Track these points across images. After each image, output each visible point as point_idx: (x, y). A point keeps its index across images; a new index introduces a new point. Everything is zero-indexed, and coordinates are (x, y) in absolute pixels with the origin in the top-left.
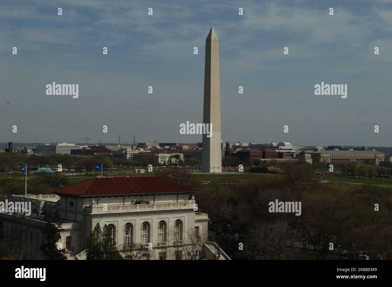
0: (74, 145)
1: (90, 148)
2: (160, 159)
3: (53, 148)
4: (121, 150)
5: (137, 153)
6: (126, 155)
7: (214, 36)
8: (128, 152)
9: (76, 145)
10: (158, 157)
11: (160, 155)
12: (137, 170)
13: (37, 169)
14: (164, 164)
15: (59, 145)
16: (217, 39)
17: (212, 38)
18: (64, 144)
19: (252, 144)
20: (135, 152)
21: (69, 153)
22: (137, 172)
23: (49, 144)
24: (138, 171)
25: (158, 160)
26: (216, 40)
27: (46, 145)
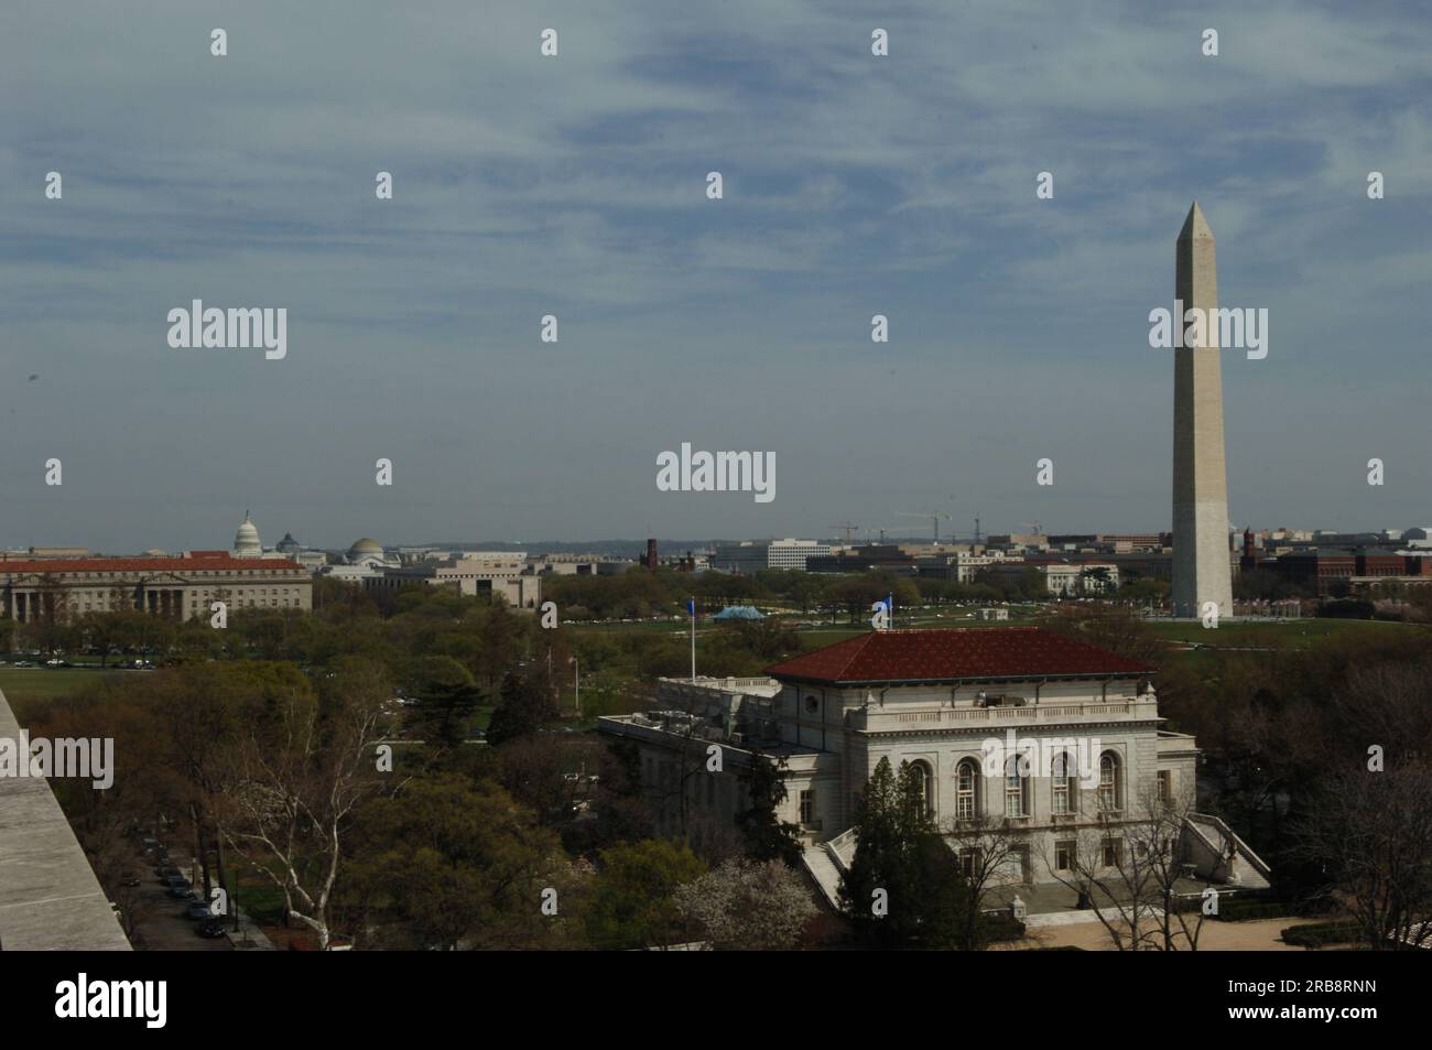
0: (814, 544)
1: (856, 553)
2: (1049, 580)
3: (760, 552)
4: (943, 556)
5: (985, 563)
6: (957, 571)
7: (1200, 229)
8: (960, 563)
9: (820, 542)
10: (1044, 576)
11: (1050, 569)
12: (986, 611)
13: (720, 609)
14: (1063, 595)
15: (776, 544)
16: (1210, 235)
17: (1196, 234)
18: (789, 542)
19: (1323, 533)
20: (978, 563)
21: (801, 565)
22: (986, 618)
23: (750, 544)
24: (991, 615)
25: (1045, 583)
26: (1206, 241)
27: (743, 544)
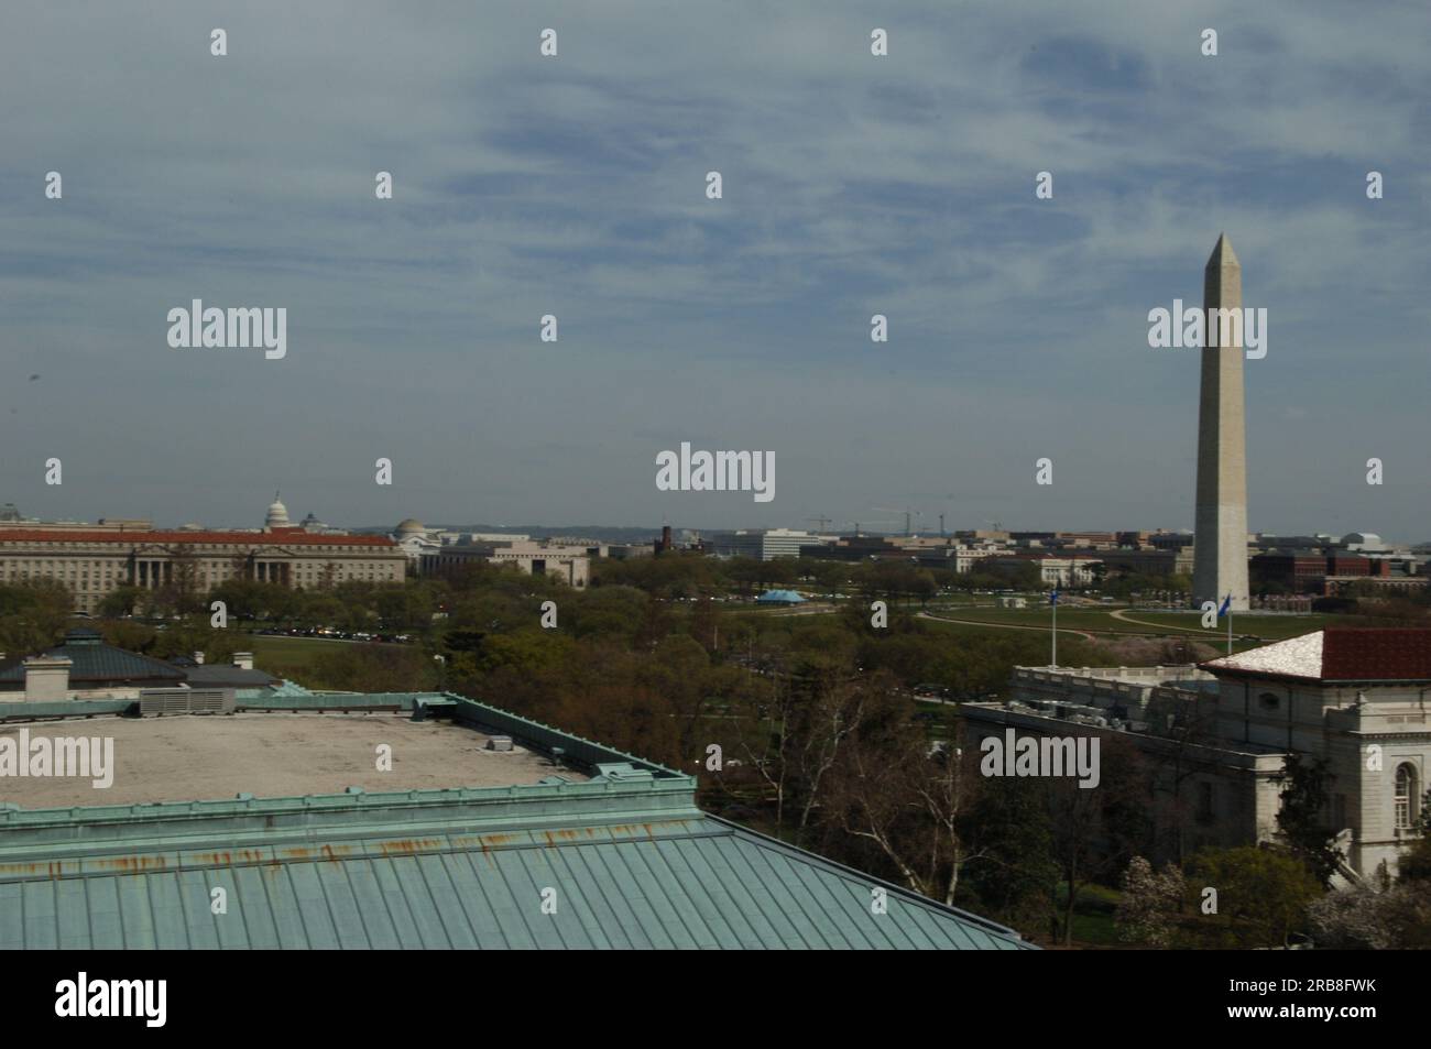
0: (804, 534)
1: (845, 543)
2: (1044, 573)
3: (755, 541)
4: (942, 549)
5: (981, 555)
6: (955, 563)
7: (1228, 258)
8: (959, 555)
9: (809, 534)
10: (1039, 568)
11: (1044, 562)
12: (1006, 599)
13: (764, 593)
14: (1059, 587)
15: (770, 533)
16: (1236, 263)
17: (1224, 262)
18: (782, 532)
20: (975, 555)
21: (796, 553)
22: (1007, 606)
23: (745, 533)
24: (1011, 603)
25: (1040, 574)
26: (1233, 268)
27: (739, 533)
